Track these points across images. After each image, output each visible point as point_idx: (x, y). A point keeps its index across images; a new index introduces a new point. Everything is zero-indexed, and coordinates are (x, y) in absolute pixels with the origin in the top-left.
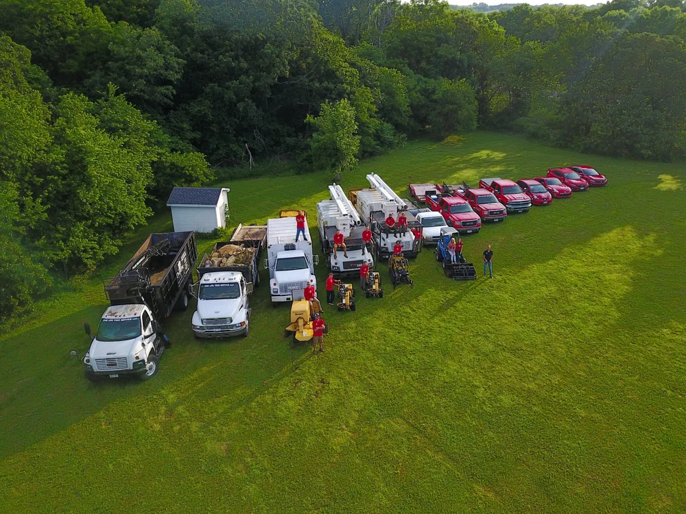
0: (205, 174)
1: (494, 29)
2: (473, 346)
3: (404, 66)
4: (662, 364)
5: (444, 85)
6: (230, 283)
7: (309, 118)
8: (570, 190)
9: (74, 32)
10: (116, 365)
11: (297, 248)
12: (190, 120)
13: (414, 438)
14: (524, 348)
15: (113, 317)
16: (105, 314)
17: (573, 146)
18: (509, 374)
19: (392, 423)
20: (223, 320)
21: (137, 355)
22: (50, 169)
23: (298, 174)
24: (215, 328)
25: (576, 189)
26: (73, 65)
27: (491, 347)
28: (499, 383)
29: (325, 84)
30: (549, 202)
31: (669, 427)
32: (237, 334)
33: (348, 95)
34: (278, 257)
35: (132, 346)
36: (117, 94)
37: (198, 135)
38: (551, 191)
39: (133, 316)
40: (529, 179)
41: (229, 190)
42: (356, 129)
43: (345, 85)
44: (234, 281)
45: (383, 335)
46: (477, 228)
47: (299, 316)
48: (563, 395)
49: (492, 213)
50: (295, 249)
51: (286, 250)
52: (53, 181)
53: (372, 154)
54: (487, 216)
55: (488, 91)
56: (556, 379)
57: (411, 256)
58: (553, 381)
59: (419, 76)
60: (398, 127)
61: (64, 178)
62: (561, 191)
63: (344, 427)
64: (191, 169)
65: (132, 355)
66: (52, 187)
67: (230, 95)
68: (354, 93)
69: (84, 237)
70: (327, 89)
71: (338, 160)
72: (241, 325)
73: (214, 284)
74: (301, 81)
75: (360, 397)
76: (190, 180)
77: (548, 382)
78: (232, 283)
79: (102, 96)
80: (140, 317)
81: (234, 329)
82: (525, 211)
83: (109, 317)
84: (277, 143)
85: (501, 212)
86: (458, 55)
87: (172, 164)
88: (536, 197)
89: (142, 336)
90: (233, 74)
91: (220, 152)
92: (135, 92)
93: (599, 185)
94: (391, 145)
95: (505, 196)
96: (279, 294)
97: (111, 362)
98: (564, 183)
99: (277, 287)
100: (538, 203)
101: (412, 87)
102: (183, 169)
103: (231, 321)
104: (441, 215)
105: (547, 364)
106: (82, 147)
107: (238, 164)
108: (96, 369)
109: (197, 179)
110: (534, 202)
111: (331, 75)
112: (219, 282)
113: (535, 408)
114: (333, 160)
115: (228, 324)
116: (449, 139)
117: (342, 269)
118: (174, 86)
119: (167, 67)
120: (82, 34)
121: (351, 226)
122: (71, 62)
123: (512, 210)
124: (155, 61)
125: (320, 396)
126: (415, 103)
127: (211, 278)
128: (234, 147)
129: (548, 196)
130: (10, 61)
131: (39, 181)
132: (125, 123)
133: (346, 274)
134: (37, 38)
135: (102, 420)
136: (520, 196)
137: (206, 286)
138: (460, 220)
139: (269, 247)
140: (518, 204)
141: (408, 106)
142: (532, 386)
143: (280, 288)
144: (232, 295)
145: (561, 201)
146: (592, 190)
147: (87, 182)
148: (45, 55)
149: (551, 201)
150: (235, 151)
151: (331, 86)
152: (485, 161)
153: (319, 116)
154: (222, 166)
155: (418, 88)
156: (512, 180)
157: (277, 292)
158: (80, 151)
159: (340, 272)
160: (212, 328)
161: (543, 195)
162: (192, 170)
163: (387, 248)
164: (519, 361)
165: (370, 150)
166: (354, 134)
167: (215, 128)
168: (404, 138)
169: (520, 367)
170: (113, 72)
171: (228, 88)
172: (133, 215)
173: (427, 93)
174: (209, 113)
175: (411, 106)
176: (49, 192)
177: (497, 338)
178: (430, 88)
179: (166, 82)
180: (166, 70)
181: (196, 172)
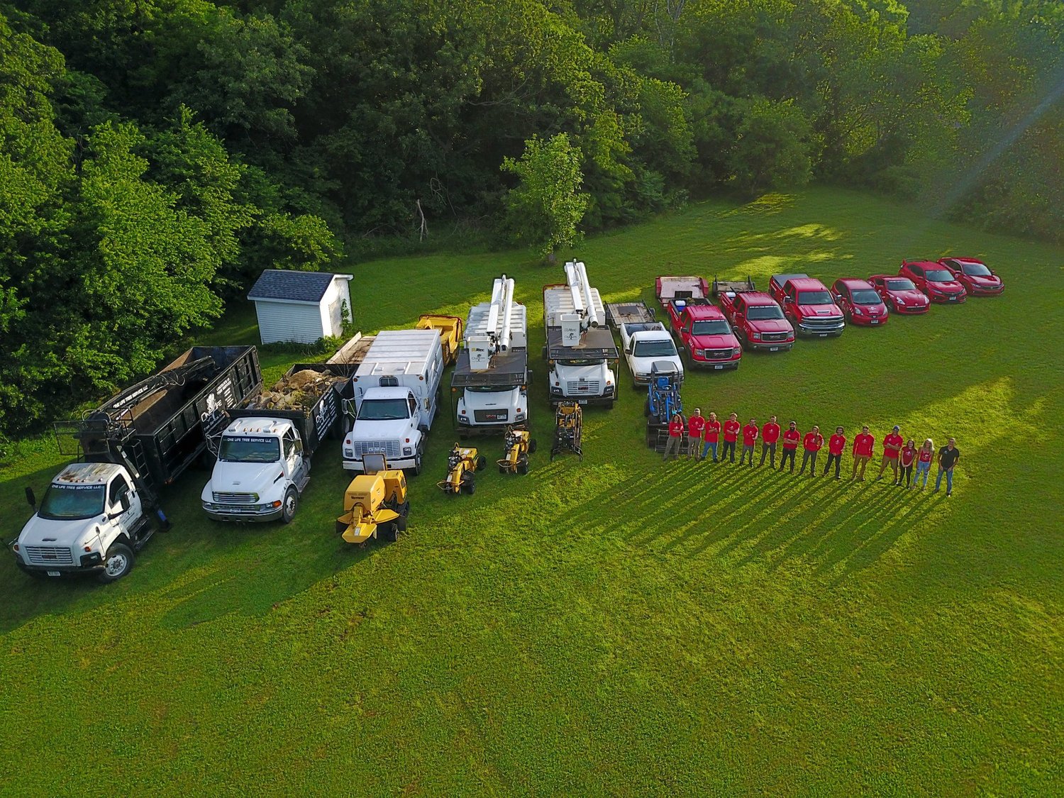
0: (325, 250)
1: (888, 9)
2: (634, 575)
3: (696, 76)
4: (949, 642)
5: (758, 109)
6: (264, 438)
7: (508, 164)
8: (927, 301)
9: (158, 23)
10: (55, 557)
11: (400, 383)
12: (327, 161)
13: (461, 732)
14: (717, 587)
15: (67, 482)
16: (59, 476)
17: (971, 220)
18: (668, 632)
19: (438, 700)
20: (245, 496)
21: (87, 545)
22: (43, 242)
23: (493, 250)
24: (233, 507)
25: (940, 298)
26: (148, 74)
27: (663, 578)
28: (644, 648)
29: (547, 107)
30: (881, 321)
31: (906, 769)
32: (267, 520)
33: (583, 124)
34: (366, 397)
35: (83, 531)
36: (193, 123)
37: (335, 185)
38: (891, 302)
39: (95, 482)
40: (854, 279)
41: (351, 277)
42: (580, 184)
43: (577, 110)
44: (272, 434)
45: (498, 540)
46: (733, 362)
47: (358, 501)
48: (744, 683)
49: (767, 337)
50: (396, 385)
51: (382, 386)
52: (43, 259)
53: (621, 222)
54: (757, 341)
55: (845, 120)
56: (746, 651)
57: (599, 404)
58: (738, 654)
59: (720, 93)
60: (673, 178)
61: (64, 255)
62: (909, 301)
63: (357, 698)
64: (300, 241)
65: (78, 545)
66: (42, 270)
67: (387, 123)
68: (591, 122)
69: (91, 346)
70: (548, 115)
71: (547, 233)
72: (274, 507)
73: (241, 437)
74: (506, 101)
75: (410, 647)
76: (300, 258)
77: (729, 655)
78: (269, 438)
79: (170, 124)
80: (105, 485)
81: (261, 511)
82: (833, 336)
83: (62, 481)
84: (471, 200)
85: (784, 336)
86: (792, 58)
87: (274, 232)
88: (858, 311)
89: (105, 515)
90: (395, 88)
91: (374, 212)
92: (230, 119)
93: (985, 292)
94: (657, 208)
95: (800, 308)
96: (354, 457)
97: (49, 552)
98: (922, 288)
99: (351, 447)
100: (859, 321)
101: (702, 111)
102: (289, 240)
103: (258, 499)
104: (670, 338)
105: (743, 621)
106: (100, 207)
107: (401, 232)
108: (28, 561)
109: (312, 257)
110: (851, 320)
111: (558, 92)
112: (250, 434)
113: (683, 703)
114: (539, 232)
115: (252, 502)
116: (763, 200)
117: (473, 422)
118: (292, 110)
119: (285, 79)
120: (169, 26)
121: (490, 352)
122: (145, 69)
123: (809, 332)
124: (261, 69)
125: (347, 638)
126: (706, 138)
127: (239, 427)
128: (396, 205)
129: (881, 311)
130: (17, 74)
131: (20, 260)
132: (198, 168)
133: (478, 431)
134: (98, 33)
135: (14, 642)
136: (828, 310)
137: (229, 440)
138: (703, 348)
139: (356, 380)
140: (820, 322)
141: (692, 144)
142: (697, 660)
143: (356, 449)
144: (267, 457)
145: (907, 321)
146: (972, 303)
147: (99, 263)
148: (108, 59)
149: (885, 319)
150: (397, 212)
151: (555, 110)
152: (807, 240)
153: (523, 160)
154: (377, 234)
155: (715, 113)
156: (820, 280)
157: (351, 455)
158: (95, 215)
159: (469, 426)
160: (227, 507)
161: (872, 309)
162: (303, 243)
163: (560, 389)
164: (697, 609)
165: (616, 214)
166: (577, 192)
167: (366, 175)
168: (683, 195)
169: (693, 622)
170: (204, 87)
171: (386, 112)
172: (181, 315)
173: (728, 123)
174: (356, 151)
175: (699, 143)
176: (36, 277)
177: (680, 564)
178: (735, 112)
179: (278, 102)
180: (283, 84)
181: (309, 246)
